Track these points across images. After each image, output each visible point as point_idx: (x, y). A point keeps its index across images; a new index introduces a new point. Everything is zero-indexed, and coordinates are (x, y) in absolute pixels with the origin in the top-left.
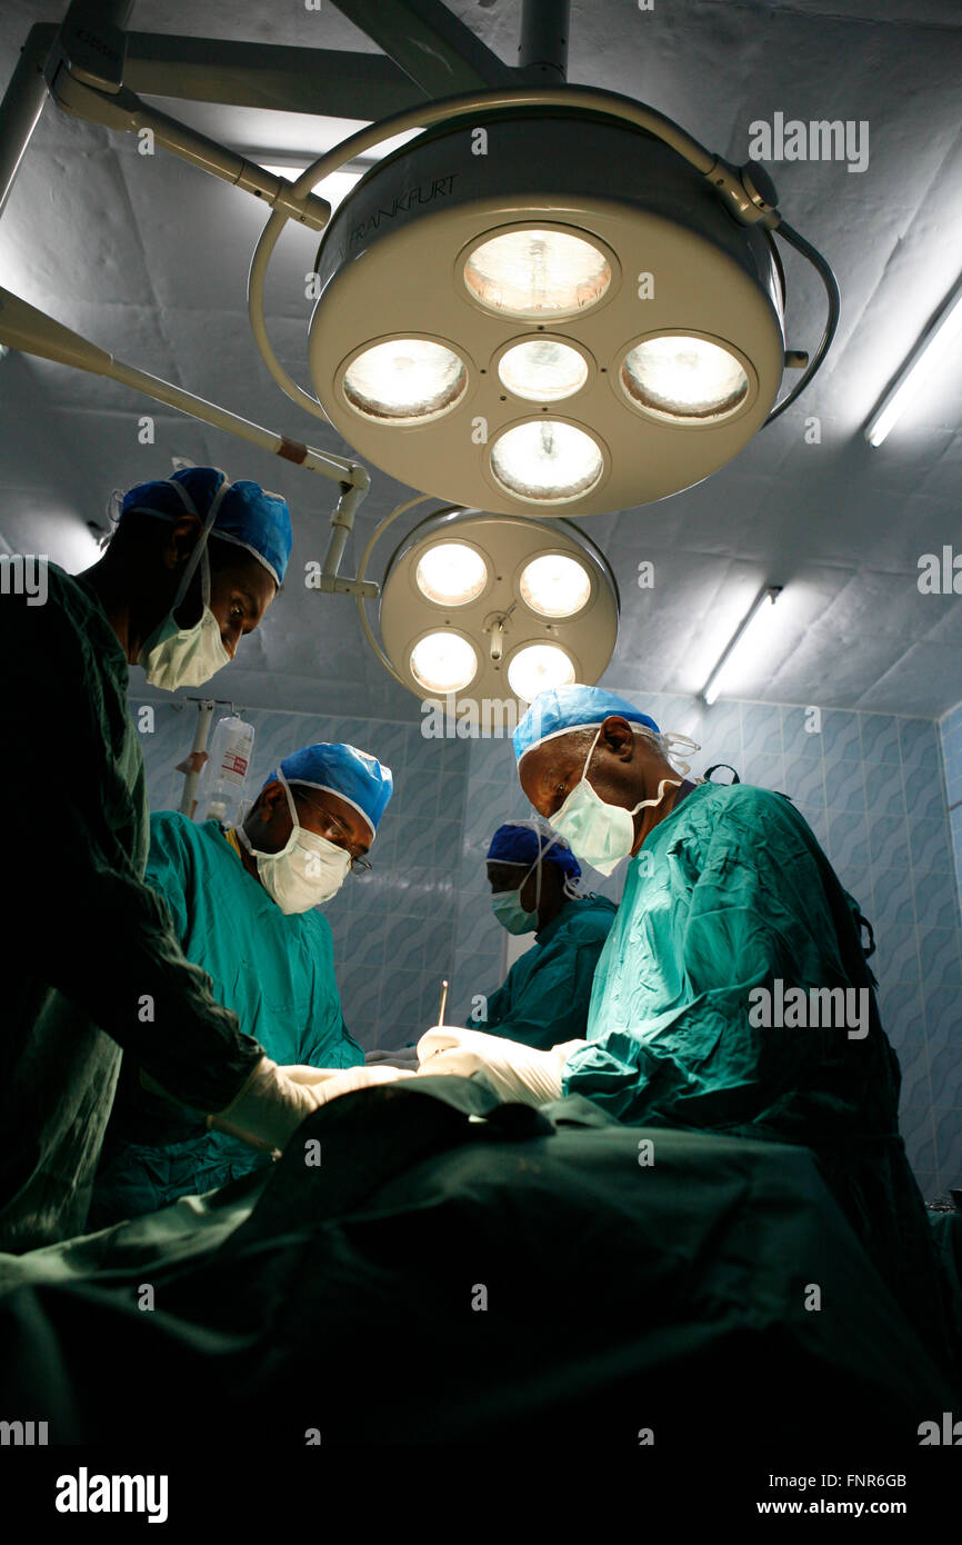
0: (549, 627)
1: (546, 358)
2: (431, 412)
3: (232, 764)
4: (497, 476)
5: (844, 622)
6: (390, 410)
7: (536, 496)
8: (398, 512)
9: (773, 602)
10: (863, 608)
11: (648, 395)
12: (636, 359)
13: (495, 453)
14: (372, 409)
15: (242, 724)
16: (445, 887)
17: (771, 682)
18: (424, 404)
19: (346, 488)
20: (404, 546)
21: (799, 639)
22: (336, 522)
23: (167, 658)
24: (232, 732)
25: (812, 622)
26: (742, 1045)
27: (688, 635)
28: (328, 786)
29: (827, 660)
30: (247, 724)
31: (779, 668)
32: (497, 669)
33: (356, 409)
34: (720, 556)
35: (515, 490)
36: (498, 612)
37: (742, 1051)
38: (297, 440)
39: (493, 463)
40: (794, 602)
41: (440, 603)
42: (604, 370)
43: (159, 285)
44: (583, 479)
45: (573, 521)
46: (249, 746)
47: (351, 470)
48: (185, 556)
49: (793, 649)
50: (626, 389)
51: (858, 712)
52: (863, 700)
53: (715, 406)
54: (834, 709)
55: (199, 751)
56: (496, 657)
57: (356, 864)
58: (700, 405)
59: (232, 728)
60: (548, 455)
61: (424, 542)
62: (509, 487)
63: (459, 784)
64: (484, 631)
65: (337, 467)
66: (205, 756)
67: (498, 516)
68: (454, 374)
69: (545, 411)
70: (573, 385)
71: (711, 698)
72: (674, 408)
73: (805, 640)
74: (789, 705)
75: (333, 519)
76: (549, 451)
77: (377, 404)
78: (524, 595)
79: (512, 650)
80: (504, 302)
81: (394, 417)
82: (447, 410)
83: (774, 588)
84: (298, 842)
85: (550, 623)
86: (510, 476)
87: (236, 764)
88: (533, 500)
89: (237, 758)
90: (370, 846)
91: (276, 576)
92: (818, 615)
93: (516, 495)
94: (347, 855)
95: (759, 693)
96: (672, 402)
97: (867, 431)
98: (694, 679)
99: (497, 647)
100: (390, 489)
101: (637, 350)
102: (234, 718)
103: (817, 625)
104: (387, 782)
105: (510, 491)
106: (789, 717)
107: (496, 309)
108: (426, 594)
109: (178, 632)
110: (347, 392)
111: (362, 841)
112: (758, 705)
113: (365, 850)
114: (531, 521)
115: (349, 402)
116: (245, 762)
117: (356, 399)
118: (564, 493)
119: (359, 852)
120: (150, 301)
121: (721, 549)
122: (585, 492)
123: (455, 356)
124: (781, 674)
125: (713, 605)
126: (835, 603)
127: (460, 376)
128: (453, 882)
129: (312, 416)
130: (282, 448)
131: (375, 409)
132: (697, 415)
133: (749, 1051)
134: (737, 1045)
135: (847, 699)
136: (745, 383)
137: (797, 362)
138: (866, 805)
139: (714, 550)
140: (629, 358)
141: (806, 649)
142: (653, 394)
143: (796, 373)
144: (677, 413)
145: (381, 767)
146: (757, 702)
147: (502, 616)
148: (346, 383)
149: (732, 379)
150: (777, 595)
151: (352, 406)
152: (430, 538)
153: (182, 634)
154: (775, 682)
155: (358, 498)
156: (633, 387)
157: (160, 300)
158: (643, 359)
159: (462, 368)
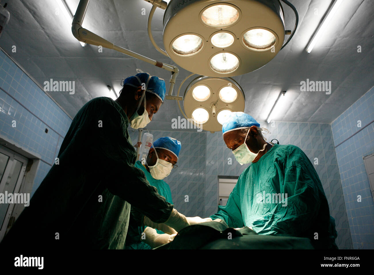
0: (227, 105)
1: (223, 37)
2: (194, 52)
3: (148, 145)
4: (212, 67)
5: (303, 100)
6: (184, 52)
7: (222, 72)
8: (187, 78)
9: (284, 95)
10: (308, 95)
11: (250, 44)
12: (246, 35)
13: (211, 61)
14: (179, 53)
15: (150, 134)
16: (202, 174)
17: (284, 116)
18: (193, 50)
19: (173, 73)
20: (188, 87)
21: (291, 105)
22: (171, 82)
23: (136, 122)
24: (148, 136)
25: (294, 100)
26: (294, 213)
27: (262, 105)
28: (165, 148)
29: (299, 110)
30: (151, 134)
31: (286, 113)
32: (214, 117)
33: (175, 53)
34: (269, 84)
35: (216, 71)
36: (214, 102)
37: (294, 214)
38: (160, 61)
39: (211, 64)
40: (289, 95)
41: (198, 101)
42: (238, 39)
43: (123, 25)
44: (234, 67)
45: (232, 78)
46: (152, 140)
47: (174, 68)
48: (140, 97)
49: (290, 107)
50: (244, 43)
51: (308, 123)
52: (310, 119)
53: (267, 46)
54: (302, 123)
55: (139, 142)
56: (214, 114)
57: (174, 166)
58: (263, 46)
59: (147, 135)
60: (225, 61)
61: (194, 85)
62: (215, 70)
63: (204, 147)
64: (210, 107)
65: (170, 68)
66: (141, 143)
67: (212, 78)
68: (200, 42)
69: (224, 50)
70: (230, 43)
71: (269, 121)
72: (257, 47)
73: (293, 105)
74: (289, 122)
75: (170, 81)
76: (225, 60)
77: (181, 51)
78: (220, 97)
79: (218, 111)
80: (212, 24)
81: (185, 54)
82: (198, 52)
83: (284, 92)
84: (159, 162)
85: (227, 104)
86: (215, 67)
87: (149, 144)
88: (221, 73)
89: (149, 143)
90: (177, 162)
91: (162, 101)
92: (296, 98)
93: (217, 72)
94: (171, 164)
95: (281, 120)
96: (256, 46)
97: (306, 49)
98: (264, 117)
99: (214, 111)
100: (184, 72)
101: (246, 33)
102: (148, 133)
103: (296, 101)
104: (179, 145)
105: (215, 71)
106: (290, 125)
107: (210, 25)
108: (195, 98)
109: (138, 116)
110: (173, 49)
111: (175, 160)
112: (281, 123)
113: (176, 162)
114: (221, 78)
115: (174, 51)
116: (151, 144)
117: (175, 51)
118: (229, 71)
119: (174, 163)
120: (121, 29)
121: (270, 82)
122: (235, 70)
123: (200, 38)
124: (287, 114)
125: (268, 97)
126: (301, 94)
127: (201, 43)
128: (204, 173)
129: (163, 55)
130: (157, 64)
131: (180, 53)
132: (263, 48)
133: (296, 214)
134: (292, 213)
135: (305, 120)
136: (275, 39)
137: (289, 33)
138: (312, 148)
139: (268, 83)
140: (244, 35)
141: (293, 107)
142: (251, 44)
143: (288, 36)
144: (258, 48)
145: (178, 141)
146: (281, 122)
147: (215, 103)
148: (173, 47)
149: (271, 39)
150: (285, 93)
151: (174, 52)
152: (196, 84)
153: (140, 117)
154: (285, 116)
155: (176, 75)
156: (246, 42)
157: (123, 29)
158: (248, 35)
159: (202, 41)
